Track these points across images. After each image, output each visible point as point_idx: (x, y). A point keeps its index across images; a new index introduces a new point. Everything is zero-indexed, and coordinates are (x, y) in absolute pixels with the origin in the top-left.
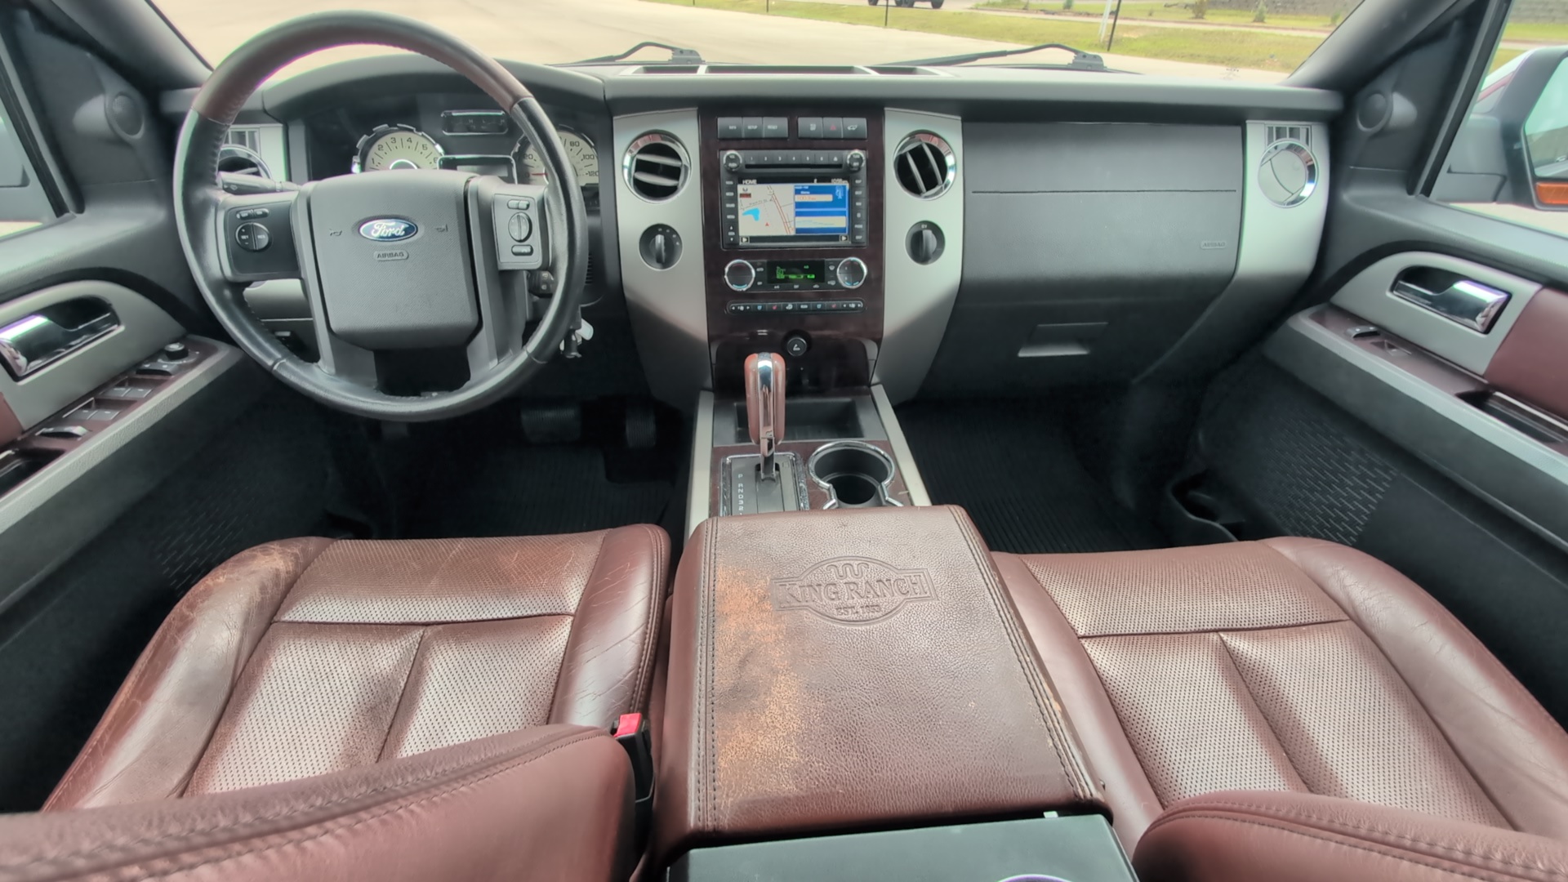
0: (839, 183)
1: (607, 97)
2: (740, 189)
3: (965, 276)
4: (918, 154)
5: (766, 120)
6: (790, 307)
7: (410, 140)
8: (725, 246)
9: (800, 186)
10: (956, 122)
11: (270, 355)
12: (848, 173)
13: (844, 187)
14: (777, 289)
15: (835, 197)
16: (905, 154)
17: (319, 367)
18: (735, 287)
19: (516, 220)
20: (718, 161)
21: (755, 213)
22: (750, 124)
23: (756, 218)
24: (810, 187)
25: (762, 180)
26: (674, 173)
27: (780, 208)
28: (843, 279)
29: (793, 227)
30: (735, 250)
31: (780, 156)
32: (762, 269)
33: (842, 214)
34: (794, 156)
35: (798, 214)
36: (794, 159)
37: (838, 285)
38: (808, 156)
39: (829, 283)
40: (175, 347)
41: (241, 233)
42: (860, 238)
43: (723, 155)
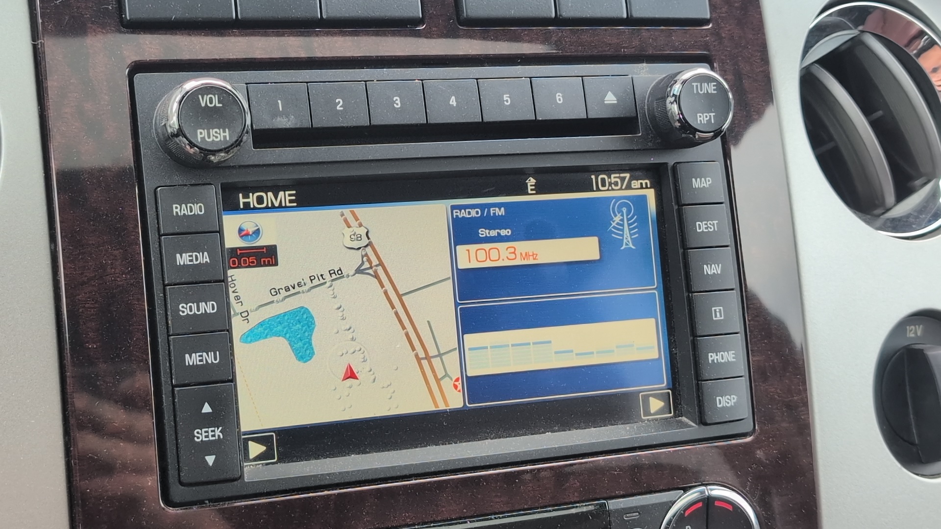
0: (623, 195)
2: (233, 230)
9: (470, 206)
12: (654, 146)
13: (639, 203)
15: (607, 244)
21: (297, 330)
23: (303, 353)
24: (509, 207)
27: (398, 301)
29: (455, 372)
33: (639, 308)
35: (471, 322)
42: (728, 403)
43: (161, 95)
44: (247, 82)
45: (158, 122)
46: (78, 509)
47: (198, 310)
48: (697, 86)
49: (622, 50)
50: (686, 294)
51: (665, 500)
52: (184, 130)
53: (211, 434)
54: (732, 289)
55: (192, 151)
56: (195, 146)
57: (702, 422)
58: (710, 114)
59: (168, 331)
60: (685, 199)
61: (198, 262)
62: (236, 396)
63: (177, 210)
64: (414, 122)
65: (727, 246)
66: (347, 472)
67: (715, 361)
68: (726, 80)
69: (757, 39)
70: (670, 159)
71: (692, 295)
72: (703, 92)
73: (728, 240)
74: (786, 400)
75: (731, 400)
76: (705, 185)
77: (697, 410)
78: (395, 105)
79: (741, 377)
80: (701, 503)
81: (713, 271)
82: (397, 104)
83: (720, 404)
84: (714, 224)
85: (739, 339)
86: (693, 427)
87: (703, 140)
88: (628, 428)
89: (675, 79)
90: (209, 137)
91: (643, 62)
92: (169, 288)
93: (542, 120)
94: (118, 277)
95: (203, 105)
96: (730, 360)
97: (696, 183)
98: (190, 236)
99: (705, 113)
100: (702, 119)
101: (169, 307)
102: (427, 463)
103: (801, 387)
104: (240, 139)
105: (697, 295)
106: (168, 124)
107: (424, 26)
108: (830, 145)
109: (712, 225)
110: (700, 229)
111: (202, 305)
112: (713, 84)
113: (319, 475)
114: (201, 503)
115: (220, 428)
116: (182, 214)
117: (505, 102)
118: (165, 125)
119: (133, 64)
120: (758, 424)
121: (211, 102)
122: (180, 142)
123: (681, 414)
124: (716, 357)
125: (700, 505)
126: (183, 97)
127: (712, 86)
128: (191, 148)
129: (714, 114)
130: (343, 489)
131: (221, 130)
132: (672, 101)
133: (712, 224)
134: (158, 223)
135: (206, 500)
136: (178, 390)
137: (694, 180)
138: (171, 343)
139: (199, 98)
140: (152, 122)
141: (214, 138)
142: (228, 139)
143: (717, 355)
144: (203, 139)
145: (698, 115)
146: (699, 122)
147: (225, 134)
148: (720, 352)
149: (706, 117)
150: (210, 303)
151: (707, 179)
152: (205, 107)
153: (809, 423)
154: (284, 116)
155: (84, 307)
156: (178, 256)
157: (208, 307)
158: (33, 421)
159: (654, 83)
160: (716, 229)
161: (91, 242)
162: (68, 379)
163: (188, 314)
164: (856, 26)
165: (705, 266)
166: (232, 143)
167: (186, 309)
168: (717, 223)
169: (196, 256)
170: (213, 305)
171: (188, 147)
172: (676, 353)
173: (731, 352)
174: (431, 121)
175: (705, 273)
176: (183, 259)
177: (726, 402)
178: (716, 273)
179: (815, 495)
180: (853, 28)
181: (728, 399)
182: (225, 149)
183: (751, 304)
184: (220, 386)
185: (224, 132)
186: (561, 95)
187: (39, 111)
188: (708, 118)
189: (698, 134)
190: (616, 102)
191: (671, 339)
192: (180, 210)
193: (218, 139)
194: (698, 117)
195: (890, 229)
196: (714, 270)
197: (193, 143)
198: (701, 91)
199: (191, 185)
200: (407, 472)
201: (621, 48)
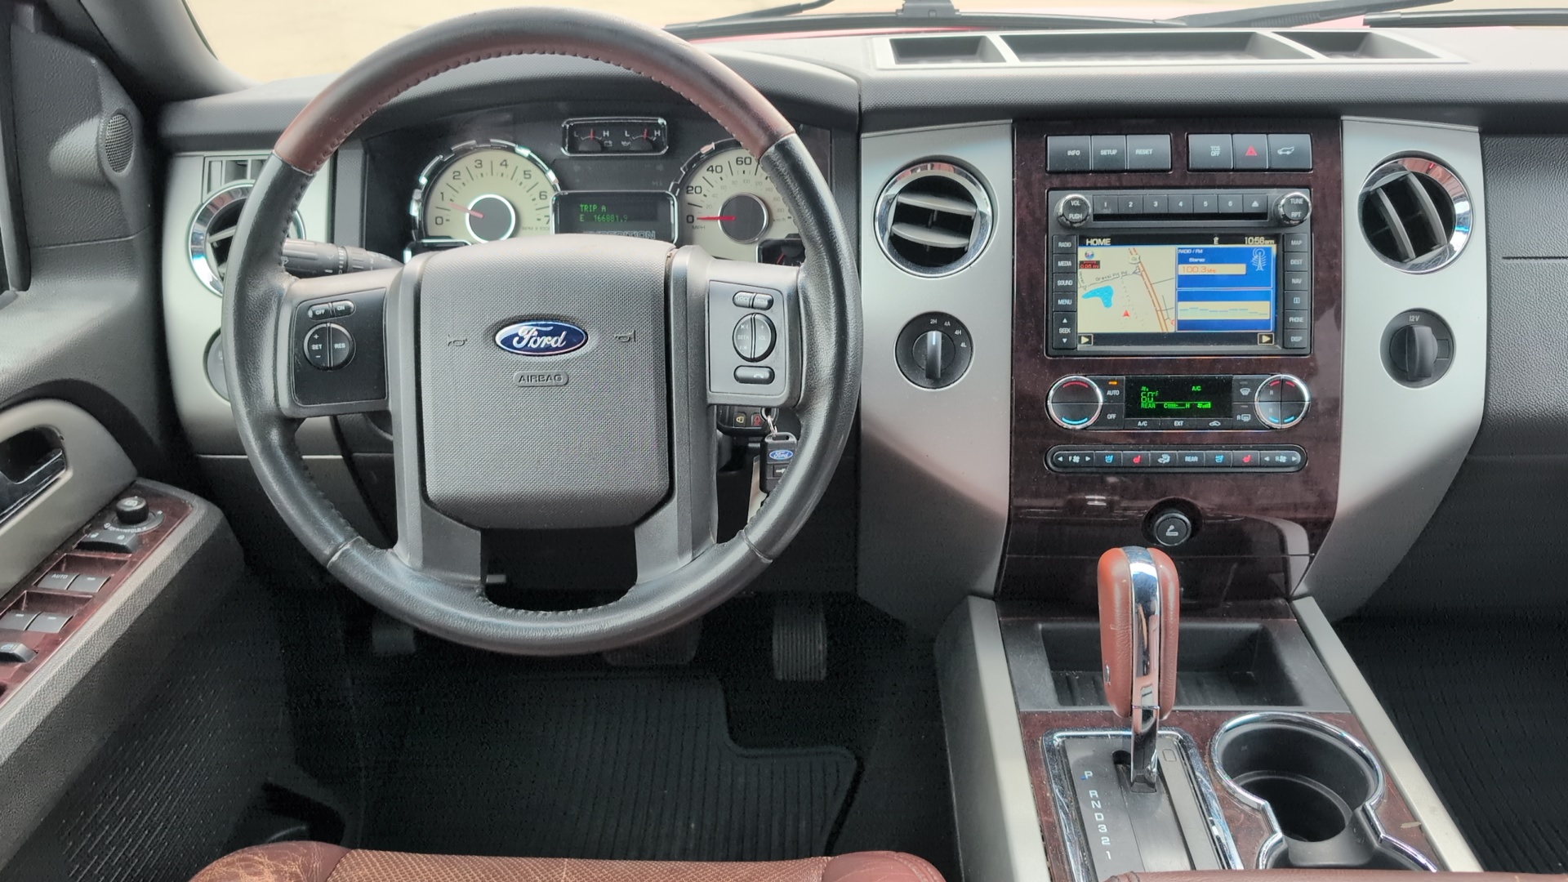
0: (1261, 247)
1: (864, 107)
2: (1082, 253)
3: (1493, 406)
4: (1400, 191)
5: (1133, 140)
6: (1165, 459)
7: (504, 164)
8: (1051, 351)
9: (1187, 248)
10: (1470, 136)
11: (328, 538)
12: (1274, 226)
13: (1268, 250)
14: (1143, 428)
15: (1250, 267)
16: (1375, 193)
17: (396, 556)
18: (1066, 423)
19: (748, 327)
20: (1046, 208)
21: (1106, 295)
22: (1105, 147)
23: (1108, 304)
24: (1204, 249)
25: (1119, 240)
26: (962, 226)
27: (1150, 286)
28: (1268, 413)
29: (1172, 317)
30: (1066, 359)
31: (1155, 200)
32: (1116, 392)
33: (1264, 297)
34: (1181, 200)
35: (1182, 297)
36: (1181, 204)
37: (1256, 424)
38: (1206, 199)
39: (1238, 417)
40: (131, 504)
41: (312, 341)
43: (1058, 200)
47: (1065, 284)
48: (1295, 200)
49: (1264, 183)
50: (1284, 292)
51: (1259, 378)
52: (1065, 214)
53: (1066, 331)
54: (1306, 291)
57: (1285, 347)
59: (1053, 291)
60: (1287, 250)
61: (1067, 265)
62: (1077, 318)
63: (1060, 245)
64: (1162, 213)
65: (1306, 272)
70: (1282, 233)
71: (1288, 292)
72: (1296, 203)
74: (1329, 342)
76: (1298, 244)
77: (1283, 341)
80: (1279, 381)
82: (1156, 204)
83: (1295, 340)
86: (1281, 349)
87: (1295, 224)
88: (1251, 346)
89: (1285, 196)
91: (1273, 188)
92: (1055, 274)
93: (1221, 213)
94: (1036, 269)
96: (1301, 321)
98: (1064, 255)
99: (1297, 212)
101: (1054, 281)
104: (1087, 218)
106: (1059, 212)
107: (1172, 172)
110: (1293, 263)
111: (1067, 282)
112: (1301, 199)
115: (1070, 329)
116: (1062, 247)
117: (1205, 205)
120: (1313, 351)
121: (1076, 203)
122: (1063, 218)
124: (1293, 320)
126: (1065, 202)
129: (1300, 213)
131: (1079, 214)
132: (1281, 206)
133: (1299, 261)
134: (1053, 249)
135: (1062, 355)
136: (1055, 313)
137: (1293, 241)
138: (1054, 295)
139: (1072, 201)
140: (1054, 211)
144: (1072, 218)
145: (1294, 213)
146: (1294, 216)
147: (1081, 216)
151: (1300, 241)
152: (1074, 205)
154: (1106, 209)
156: (1059, 262)
159: (1276, 198)
160: (1301, 264)
163: (1061, 285)
165: (1293, 280)
166: (1084, 219)
169: (1066, 262)
170: (1071, 282)
171: (1066, 221)
172: (1278, 317)
174: (1170, 212)
175: (1293, 283)
176: (1061, 264)
178: (1298, 283)
181: (1298, 338)
182: (1081, 221)
184: (1071, 313)
186: (1231, 202)
188: (1297, 215)
189: (1291, 221)
190: (1258, 206)
191: (1277, 311)
193: (1078, 218)
195: (1410, 269)
197: (1068, 219)
199: (1066, 235)
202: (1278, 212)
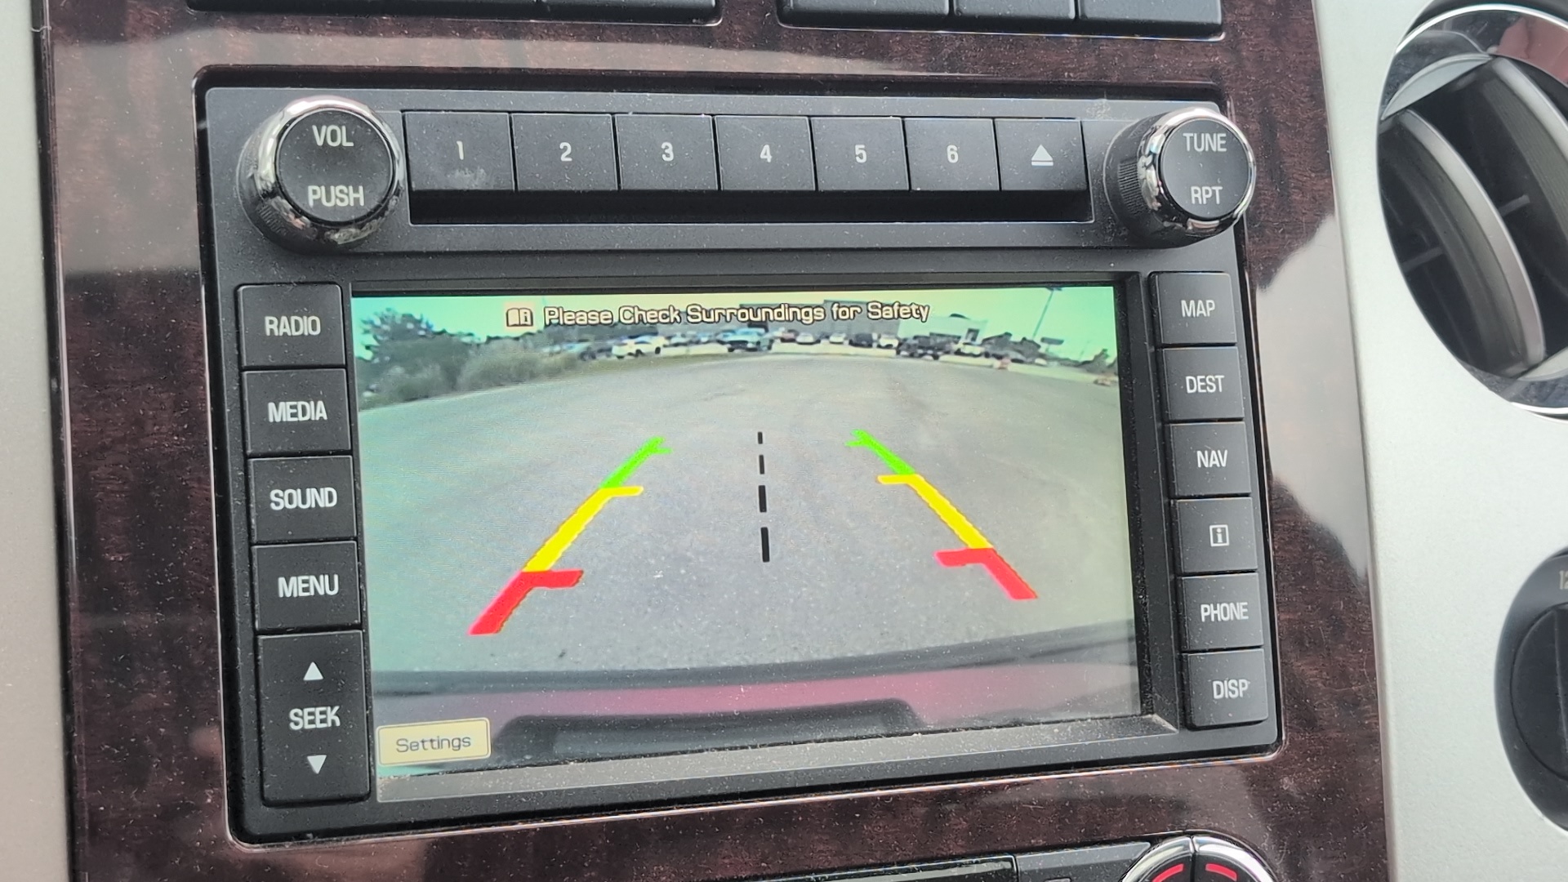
42: (1233, 692)
43: (252, 125)
44: (405, 107)
45: (243, 172)
46: (83, 840)
47: (304, 502)
48: (1192, 138)
49: (1066, 74)
50: (1164, 500)
51: (1117, 858)
52: (286, 185)
53: (319, 717)
54: (1247, 495)
55: (298, 223)
56: (303, 213)
57: (1187, 723)
58: (1214, 188)
59: (250, 537)
60: (1168, 336)
61: (307, 418)
62: (367, 652)
63: (272, 327)
64: (696, 188)
65: (1240, 420)
66: (559, 792)
67: (1213, 619)
68: (1245, 131)
69: (1305, 63)
70: (1144, 265)
71: (1175, 503)
72: (1202, 149)
73: (1242, 408)
74: (1337, 690)
75: (1238, 688)
76: (1203, 312)
77: (1177, 702)
78: (664, 156)
79: (1258, 647)
80: (1181, 866)
81: (1212, 463)
82: (668, 155)
83: (1219, 693)
84: (1217, 379)
85: (1256, 583)
86: (1170, 731)
87: (1202, 234)
88: (1056, 730)
89: (1154, 126)
90: (328, 200)
91: (1102, 97)
92: (254, 462)
93: (921, 192)
94: (166, 440)
95: (320, 142)
96: (1238, 618)
97: (1188, 309)
98: (293, 373)
99: (1204, 185)
100: (1198, 195)
101: (253, 494)
102: (699, 779)
103: (1364, 670)
104: (383, 205)
105: (1184, 502)
106: (258, 175)
107: (720, 21)
108: (1432, 253)
109: (1214, 383)
110: (1192, 388)
111: (311, 493)
112: (1220, 135)
113: (508, 795)
114: (299, 837)
115: (336, 708)
116: (281, 334)
117: (858, 158)
118: (252, 177)
119: (205, 71)
120: (1286, 730)
121: (334, 139)
122: (279, 207)
123: (1152, 708)
124: (1214, 612)
125: (1180, 868)
126: (285, 128)
127: (1219, 138)
128: (296, 217)
129: (1221, 188)
130: (552, 820)
131: (351, 188)
132: (1147, 164)
133: (1213, 379)
134: (239, 348)
135: (309, 832)
136: (264, 640)
137: (1184, 303)
138: (255, 557)
139: (312, 130)
140: (234, 173)
141: (338, 201)
142: (362, 203)
143: (1215, 609)
144: (318, 202)
145: (1193, 188)
146: (1194, 201)
147: (356, 195)
148: (1221, 603)
149: (1207, 192)
150: (325, 491)
151: (1208, 302)
152: (323, 146)
153: (1378, 734)
154: (467, 169)
155: (103, 489)
156: (271, 406)
157: (322, 498)
158: (10, 685)
159: (1120, 133)
160: (1221, 390)
161: (120, 378)
162: (71, 613)
163: (285, 508)
164: (1485, 48)
165: (1199, 453)
166: (369, 210)
167: (282, 500)
168: (1222, 379)
169: (304, 408)
170: (330, 494)
171: (292, 216)
172: (1145, 604)
173: (1241, 605)
174: (725, 187)
175: (1199, 465)
176: (280, 412)
177: (1229, 690)
178: (1218, 465)
179: (1386, 859)
180: (1480, 50)
181: (1233, 685)
182: (357, 220)
183: (1279, 522)
184: (339, 635)
185: (356, 191)
186: (955, 148)
187: (39, 149)
188: (1210, 195)
189: (1192, 224)
190: (1051, 164)
191: (1138, 579)
192: (278, 326)
193: (345, 204)
194: (1193, 192)
195: (1534, 400)
196: (1214, 460)
197: (299, 208)
198: (1199, 147)
199: (299, 283)
200: (664, 796)
201: (1066, 70)
202: (1135, 183)
